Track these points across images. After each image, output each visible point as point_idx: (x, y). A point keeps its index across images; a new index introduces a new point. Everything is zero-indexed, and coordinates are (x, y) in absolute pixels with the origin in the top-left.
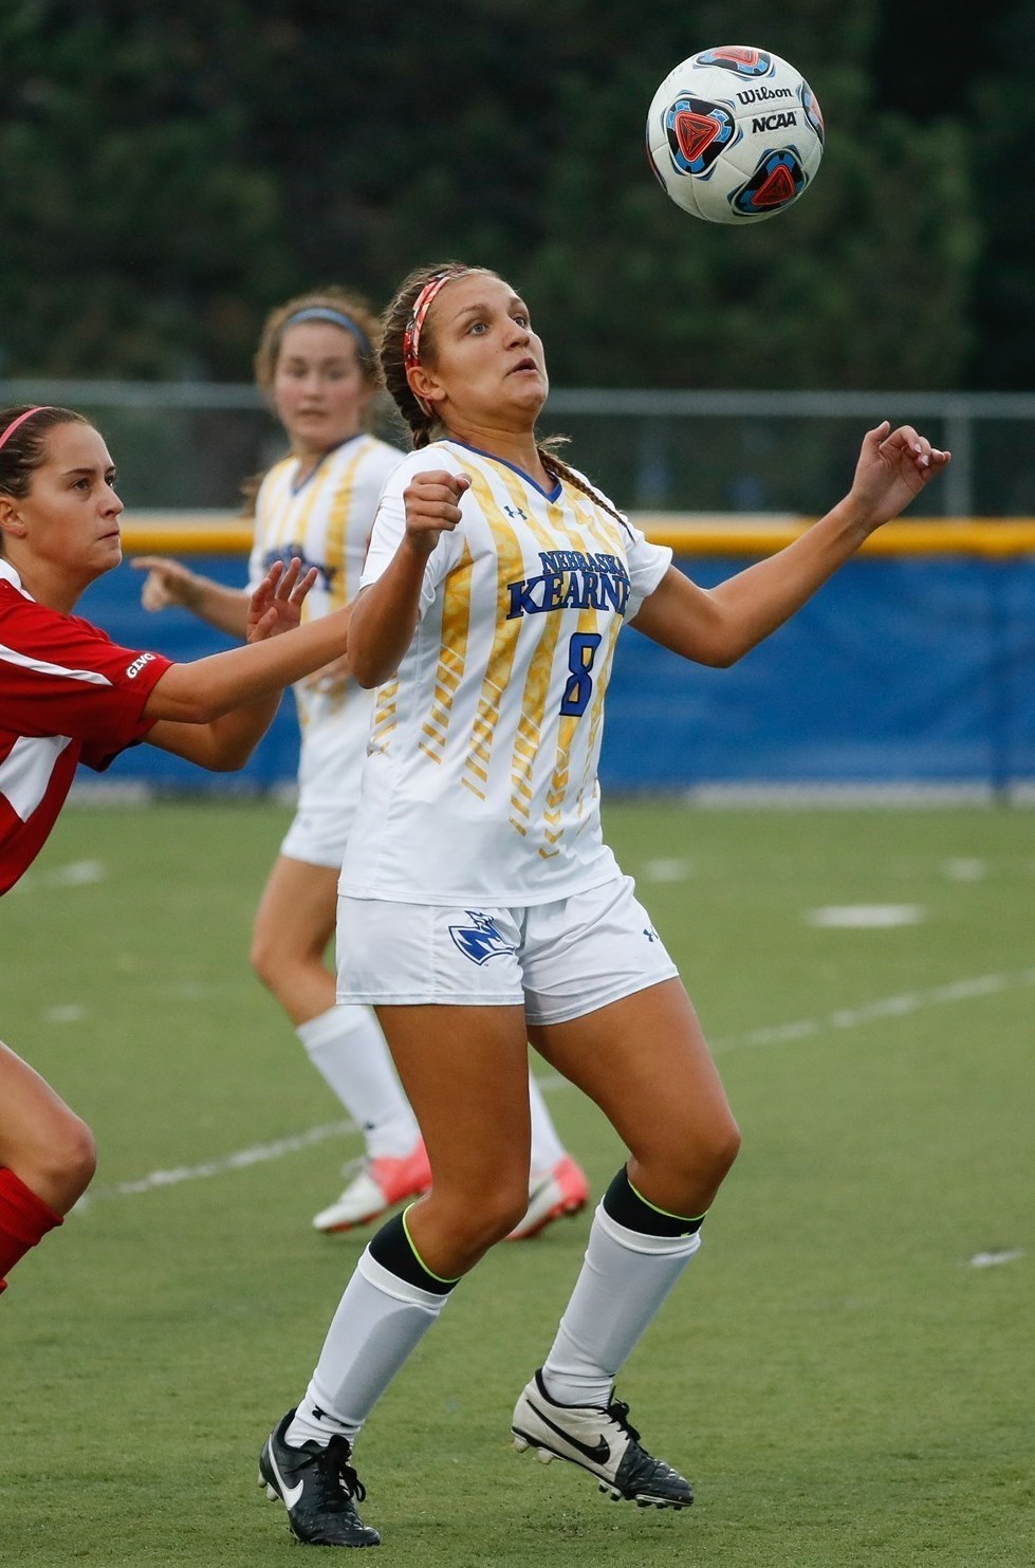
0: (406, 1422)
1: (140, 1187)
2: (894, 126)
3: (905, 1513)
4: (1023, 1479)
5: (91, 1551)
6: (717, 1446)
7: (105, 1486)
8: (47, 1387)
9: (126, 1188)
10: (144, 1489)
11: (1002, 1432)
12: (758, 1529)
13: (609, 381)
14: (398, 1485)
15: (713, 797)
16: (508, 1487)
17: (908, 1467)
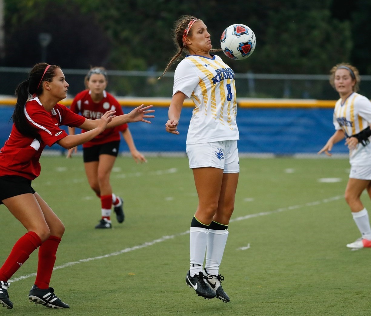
0: (238, 281)
1: (184, 234)
2: (336, 22)
3: (338, 300)
4: (362, 293)
5: (175, 306)
6: (300, 286)
7: (178, 293)
8: (166, 274)
9: (182, 234)
10: (186, 294)
11: (358, 284)
12: (309, 303)
13: (278, 72)
14: (236, 294)
15: (299, 156)
16: (258, 294)
17: (339, 291)
